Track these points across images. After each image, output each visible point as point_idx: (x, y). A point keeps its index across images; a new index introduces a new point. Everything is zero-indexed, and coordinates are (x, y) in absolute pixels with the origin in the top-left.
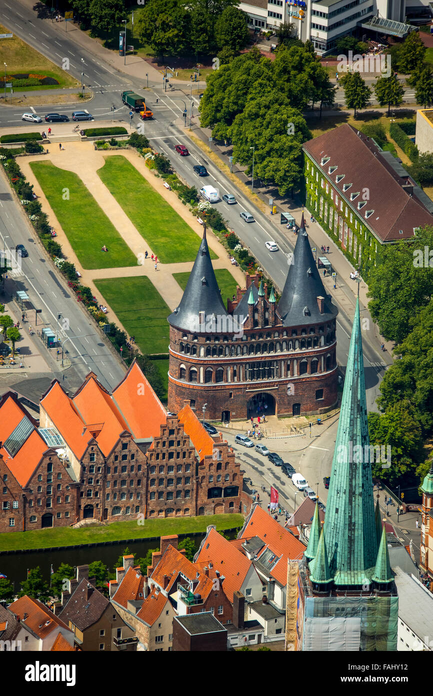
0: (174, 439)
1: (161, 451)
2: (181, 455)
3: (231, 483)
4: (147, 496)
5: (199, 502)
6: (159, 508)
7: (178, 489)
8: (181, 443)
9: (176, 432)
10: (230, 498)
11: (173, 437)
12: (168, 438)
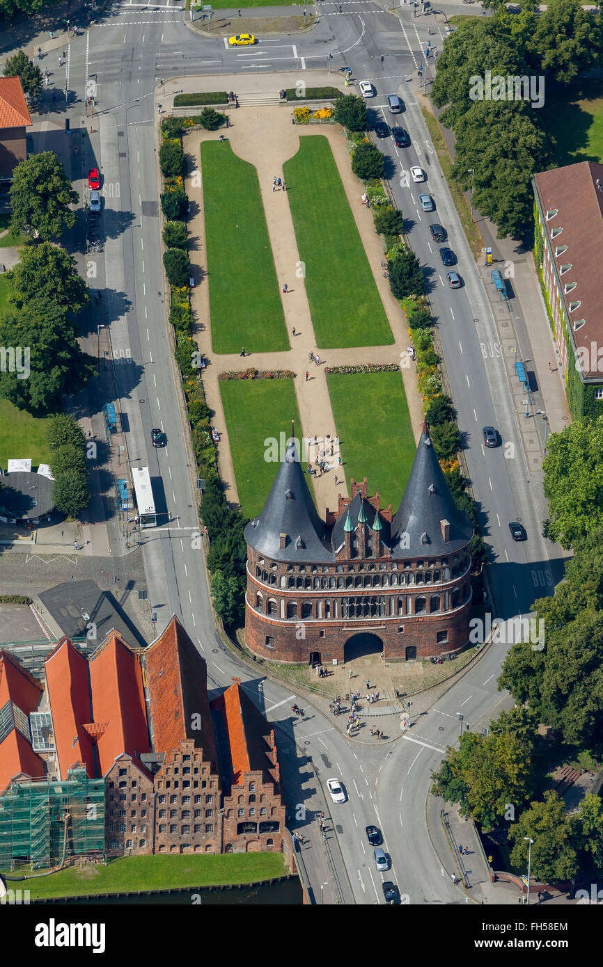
0: (190, 766)
1: (173, 779)
2: (200, 784)
3: (269, 818)
4: (155, 828)
5: (225, 838)
6: (171, 843)
7: (197, 822)
8: (200, 771)
9: (192, 757)
10: (267, 835)
11: (187, 764)
12: (181, 765)
